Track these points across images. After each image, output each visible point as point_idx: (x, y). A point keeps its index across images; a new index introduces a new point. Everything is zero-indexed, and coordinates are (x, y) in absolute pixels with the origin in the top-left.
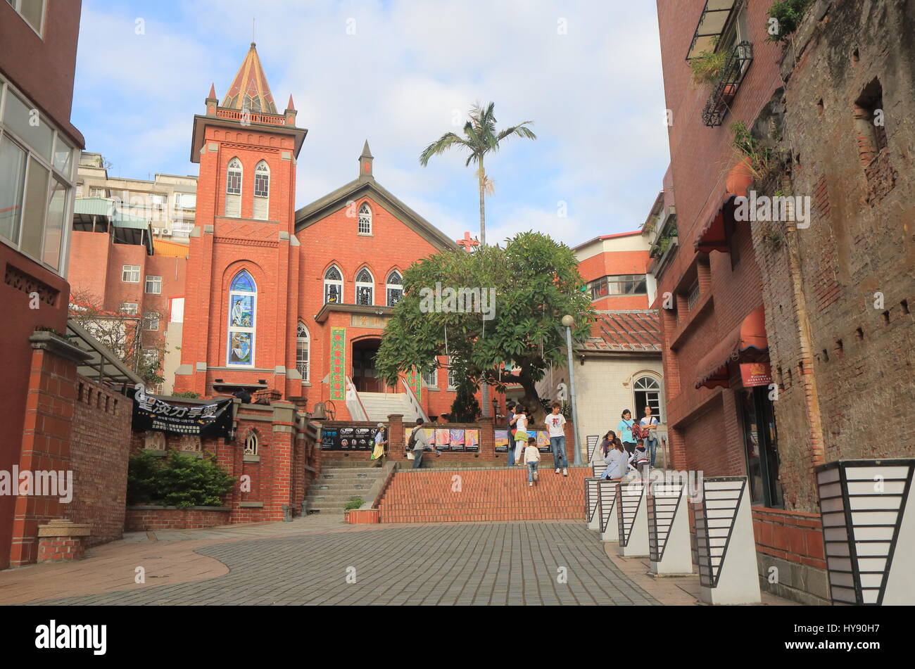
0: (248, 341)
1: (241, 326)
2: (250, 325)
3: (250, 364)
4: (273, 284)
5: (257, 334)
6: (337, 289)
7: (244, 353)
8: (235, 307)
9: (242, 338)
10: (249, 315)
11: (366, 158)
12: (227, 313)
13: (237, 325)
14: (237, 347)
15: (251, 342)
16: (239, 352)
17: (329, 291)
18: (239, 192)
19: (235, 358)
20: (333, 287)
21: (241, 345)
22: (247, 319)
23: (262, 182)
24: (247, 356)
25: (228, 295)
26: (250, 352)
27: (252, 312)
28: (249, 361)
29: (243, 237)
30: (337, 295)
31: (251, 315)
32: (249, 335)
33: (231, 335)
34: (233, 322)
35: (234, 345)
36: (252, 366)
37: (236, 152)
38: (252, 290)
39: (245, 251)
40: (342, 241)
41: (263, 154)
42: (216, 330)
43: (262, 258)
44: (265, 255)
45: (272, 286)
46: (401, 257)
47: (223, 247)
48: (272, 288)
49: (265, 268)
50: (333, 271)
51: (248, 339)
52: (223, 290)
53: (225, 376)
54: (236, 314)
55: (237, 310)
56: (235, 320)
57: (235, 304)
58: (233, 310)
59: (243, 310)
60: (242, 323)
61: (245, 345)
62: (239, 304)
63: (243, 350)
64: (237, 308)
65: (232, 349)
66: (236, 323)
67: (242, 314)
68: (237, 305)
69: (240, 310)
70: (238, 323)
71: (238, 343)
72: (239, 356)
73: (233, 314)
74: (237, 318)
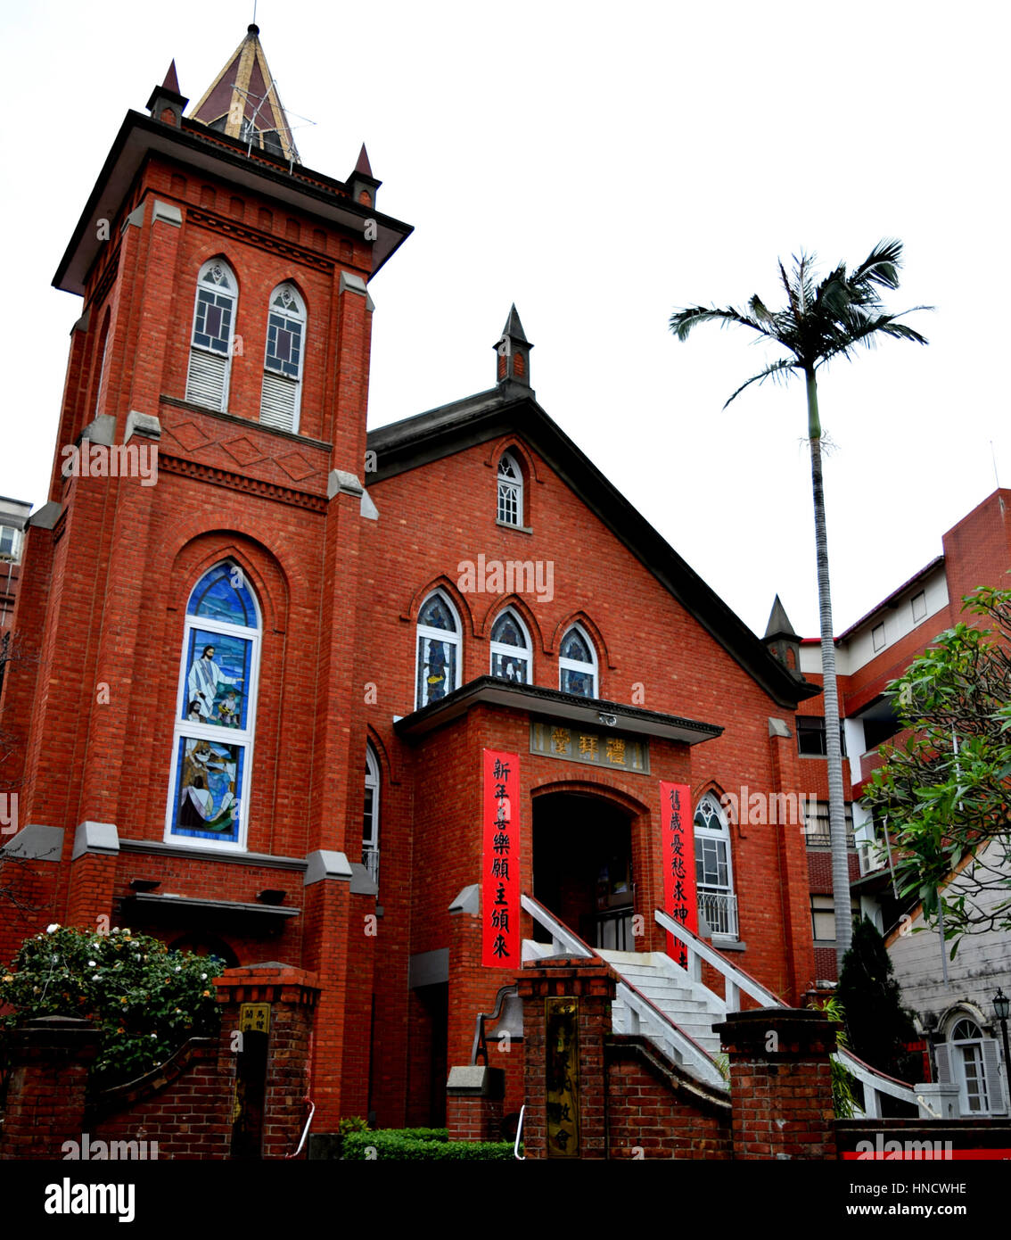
0: (231, 767)
2: (239, 722)
3: (234, 838)
4: (309, 611)
5: (256, 748)
6: (447, 652)
7: (217, 802)
8: (197, 665)
9: (213, 758)
10: (237, 693)
12: (176, 679)
13: (203, 719)
14: (200, 783)
15: (239, 772)
16: (201, 797)
17: (427, 654)
18: (224, 348)
19: (189, 819)
20: (436, 645)
21: (212, 779)
22: (230, 704)
23: (284, 338)
24: (226, 815)
25: (181, 625)
26: (235, 803)
27: (245, 684)
28: (230, 830)
29: (234, 468)
31: (241, 692)
32: (235, 752)
33: (183, 748)
34: (191, 708)
35: (189, 778)
36: (237, 847)
37: (223, 245)
38: (249, 622)
39: (237, 506)
40: (460, 531)
41: (293, 266)
42: (144, 725)
43: (282, 533)
44: (291, 528)
45: (305, 616)
46: (590, 594)
47: (178, 486)
48: (307, 624)
49: (290, 563)
50: (436, 604)
51: (231, 762)
52: (169, 609)
53: (164, 873)
54: (199, 686)
55: (204, 674)
56: (195, 702)
57: (197, 656)
58: (193, 674)
59: (219, 677)
60: (214, 713)
61: (221, 779)
62: (210, 658)
63: (215, 794)
64: (203, 669)
65: (184, 791)
66: (197, 712)
67: (217, 688)
68: (203, 657)
69: (211, 673)
70: (205, 712)
71: (201, 774)
72: (203, 813)
73: (192, 685)
74: (203, 696)
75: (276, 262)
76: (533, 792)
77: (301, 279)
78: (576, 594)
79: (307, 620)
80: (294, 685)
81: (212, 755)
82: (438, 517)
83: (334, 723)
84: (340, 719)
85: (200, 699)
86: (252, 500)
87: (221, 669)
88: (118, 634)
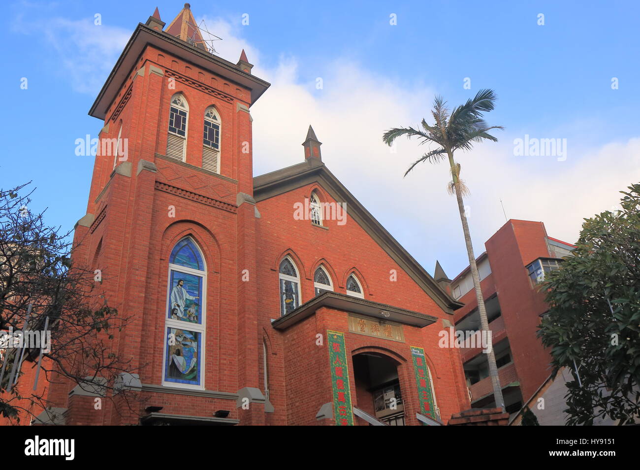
0: (194, 344)
1: (184, 320)
2: (198, 320)
3: (198, 384)
4: (231, 262)
5: (207, 333)
6: (293, 287)
8: (175, 289)
9: (185, 339)
11: (312, 143)
13: (179, 318)
14: (178, 353)
15: (199, 346)
16: (180, 360)
17: (284, 288)
18: (183, 134)
19: (174, 372)
20: (288, 283)
21: (184, 351)
22: (192, 310)
23: (211, 131)
25: (167, 267)
26: (198, 363)
27: (200, 300)
28: (195, 379)
29: (191, 190)
30: (294, 296)
31: (198, 304)
32: (196, 336)
33: (169, 333)
34: (173, 312)
36: (201, 387)
37: (182, 87)
38: (200, 268)
39: (193, 208)
40: (296, 227)
41: (215, 99)
42: (150, 320)
43: (216, 223)
44: (220, 220)
45: (229, 264)
46: (357, 259)
47: (164, 197)
48: (230, 268)
49: (221, 237)
50: (286, 263)
51: (194, 341)
52: (161, 259)
53: (163, 403)
54: (176, 301)
55: (178, 294)
56: (175, 309)
57: (175, 284)
58: (173, 294)
59: (186, 296)
60: (185, 315)
61: (190, 351)
62: (181, 286)
63: (187, 359)
64: (178, 291)
65: (171, 357)
66: (176, 314)
67: (186, 302)
68: (178, 286)
69: (182, 294)
70: (180, 314)
71: (179, 348)
72: (181, 369)
73: (173, 300)
74: (178, 306)
75: (207, 97)
76: (353, 352)
77: (218, 104)
78: (351, 259)
79: (230, 266)
80: (225, 300)
81: (185, 337)
82: (285, 220)
83: (249, 318)
84: (252, 316)
85: (177, 308)
86: (201, 206)
87: (187, 292)
88: (137, 270)
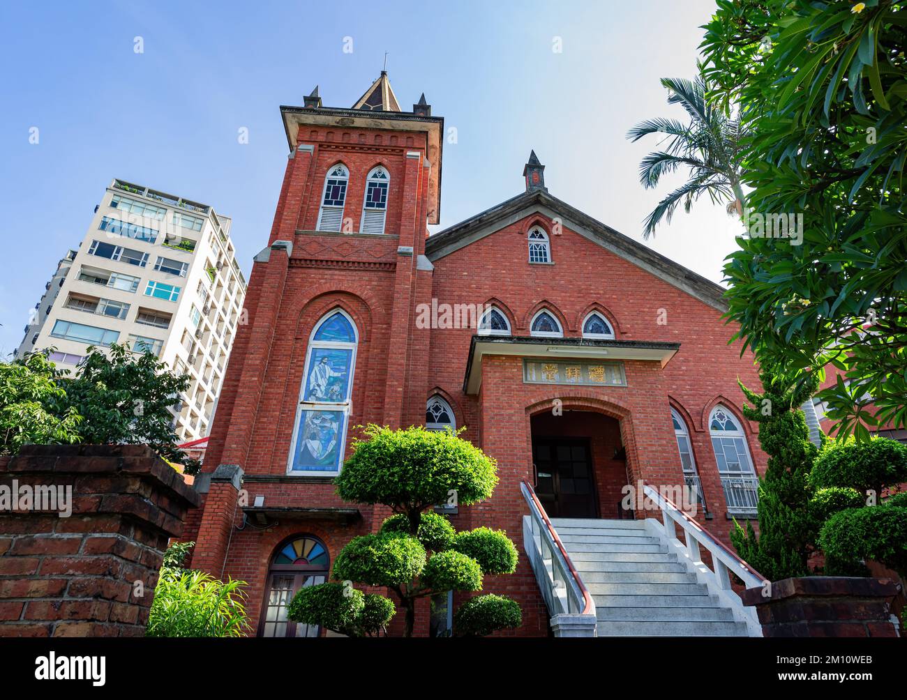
0: (335, 425)
1: (326, 400)
2: (342, 398)
3: (335, 470)
4: (384, 326)
7: (325, 447)
8: (316, 368)
9: (324, 420)
10: (342, 381)
11: (534, 168)
12: (301, 377)
13: (318, 399)
14: (313, 437)
15: (341, 427)
16: (314, 445)
18: (341, 204)
19: (306, 459)
21: (322, 433)
22: (336, 388)
23: (377, 191)
24: (330, 454)
25: (306, 347)
28: (331, 465)
29: (340, 258)
31: (343, 381)
33: (304, 417)
35: (307, 434)
36: (335, 473)
37: (340, 156)
38: (350, 340)
39: (340, 278)
40: (504, 272)
41: (381, 157)
42: (274, 405)
43: (366, 287)
44: (374, 283)
45: (382, 329)
46: (602, 292)
47: (305, 273)
48: (383, 333)
49: (373, 302)
50: (493, 316)
51: (335, 422)
52: (296, 339)
54: (316, 380)
55: (320, 373)
56: (314, 389)
57: (317, 363)
58: (313, 374)
59: (330, 373)
60: (326, 394)
61: (328, 433)
62: (325, 363)
63: (323, 442)
64: (320, 370)
65: (304, 443)
66: (315, 395)
67: (328, 380)
68: (320, 364)
69: (325, 372)
70: (319, 394)
71: (315, 431)
72: (315, 455)
73: (312, 380)
74: (319, 386)
75: (371, 157)
76: (528, 408)
77: (385, 161)
78: (592, 293)
79: (383, 331)
80: (373, 369)
81: (323, 418)
82: (488, 267)
83: (391, 386)
84: (396, 383)
85: (316, 388)
86: (350, 273)
87: (332, 369)
